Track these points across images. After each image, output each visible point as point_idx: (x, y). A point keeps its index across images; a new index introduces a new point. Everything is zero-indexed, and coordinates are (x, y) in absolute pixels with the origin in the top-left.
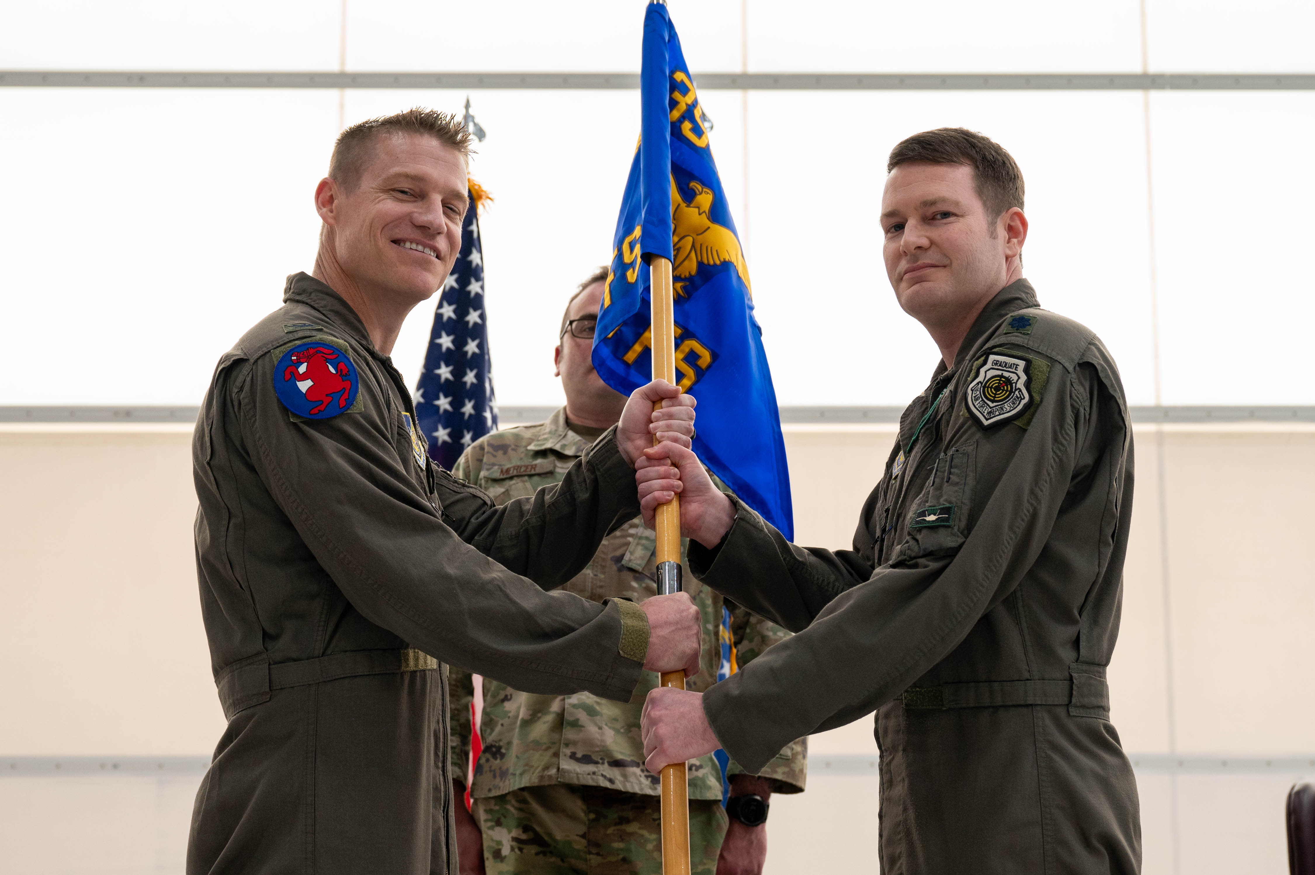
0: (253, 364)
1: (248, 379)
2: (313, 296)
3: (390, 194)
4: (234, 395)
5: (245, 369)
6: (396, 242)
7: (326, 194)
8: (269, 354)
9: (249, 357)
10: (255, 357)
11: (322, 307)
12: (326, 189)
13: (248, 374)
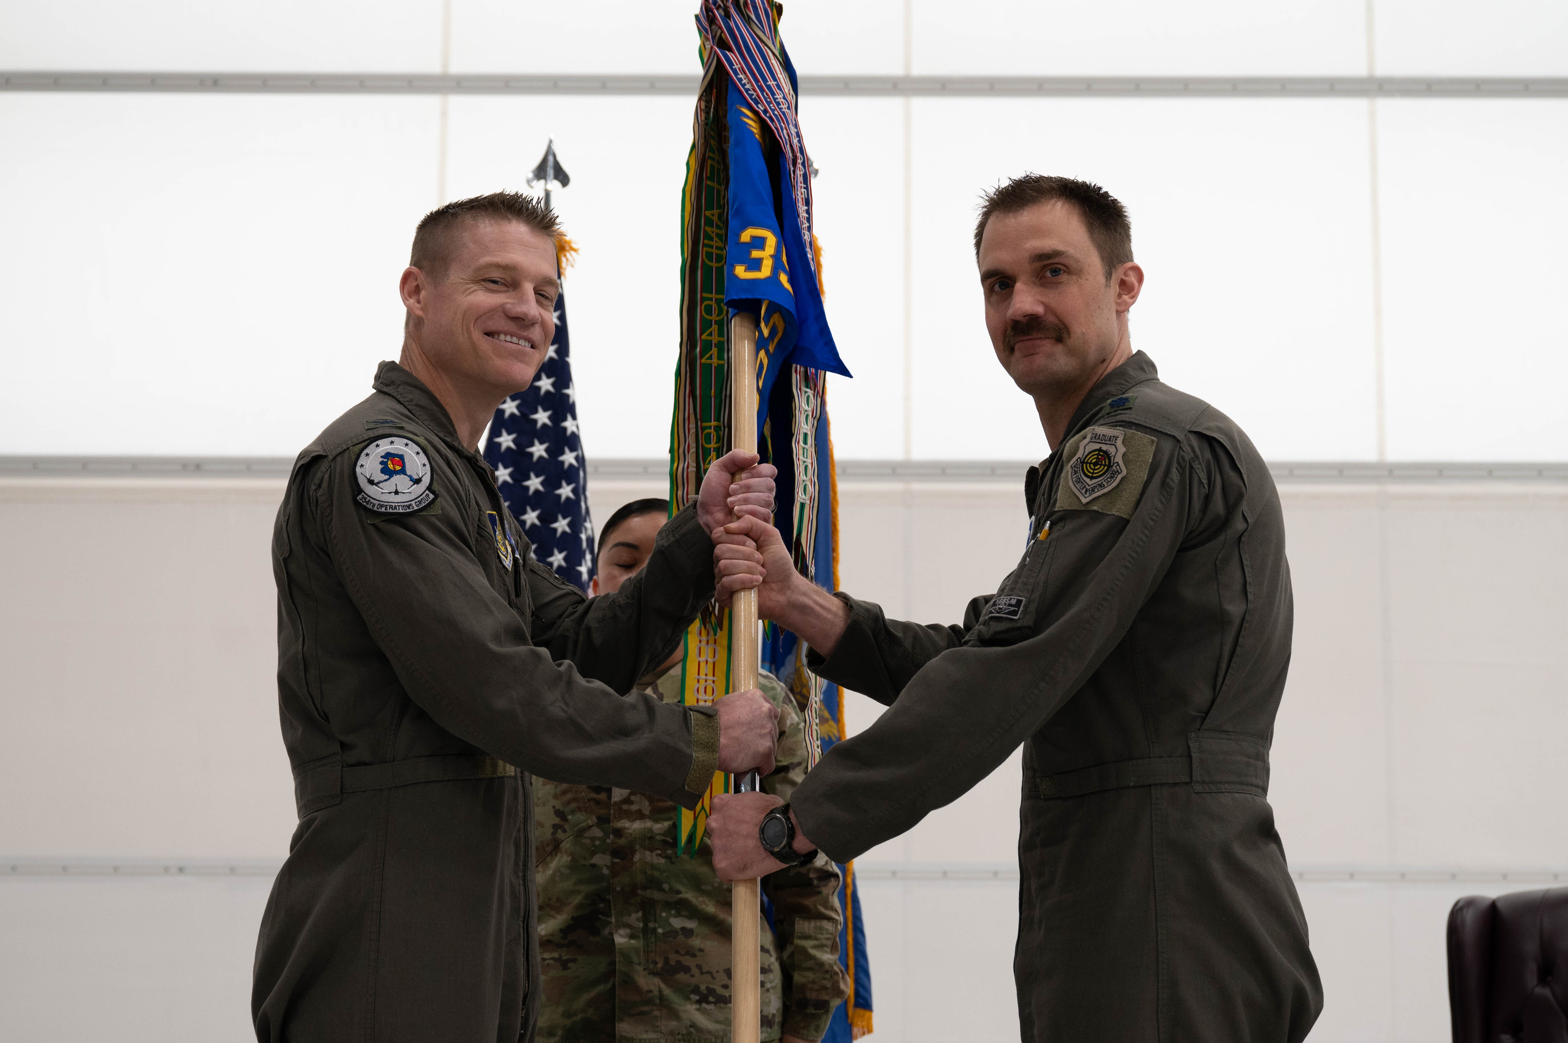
0: (332, 461)
1: (327, 476)
3: (482, 285)
4: (311, 492)
6: (490, 334)
7: (411, 284)
11: (407, 401)
13: (327, 471)
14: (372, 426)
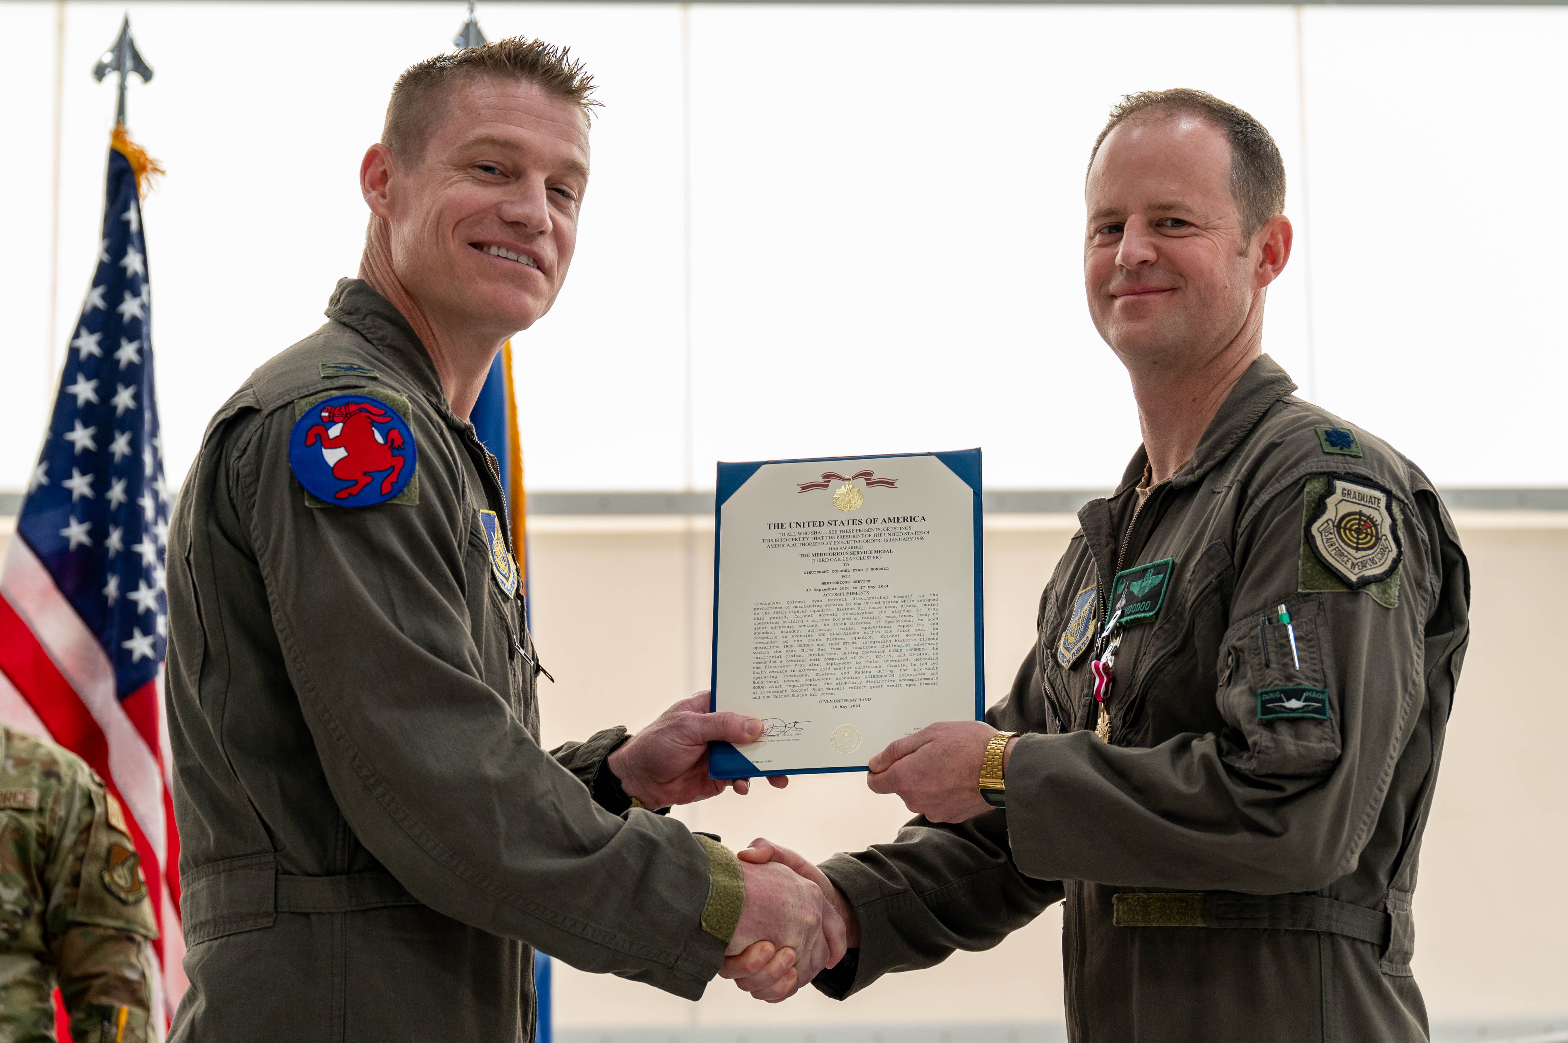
0: (266, 418)
1: (255, 438)
2: (368, 321)
3: (468, 173)
5: (254, 424)
6: (477, 245)
7: (376, 170)
8: (292, 405)
9: (263, 407)
10: (271, 407)
11: (378, 340)
12: (377, 161)
13: (256, 431)
14: (330, 372)
